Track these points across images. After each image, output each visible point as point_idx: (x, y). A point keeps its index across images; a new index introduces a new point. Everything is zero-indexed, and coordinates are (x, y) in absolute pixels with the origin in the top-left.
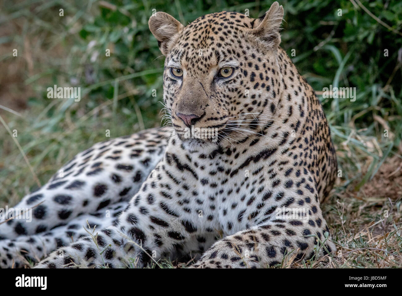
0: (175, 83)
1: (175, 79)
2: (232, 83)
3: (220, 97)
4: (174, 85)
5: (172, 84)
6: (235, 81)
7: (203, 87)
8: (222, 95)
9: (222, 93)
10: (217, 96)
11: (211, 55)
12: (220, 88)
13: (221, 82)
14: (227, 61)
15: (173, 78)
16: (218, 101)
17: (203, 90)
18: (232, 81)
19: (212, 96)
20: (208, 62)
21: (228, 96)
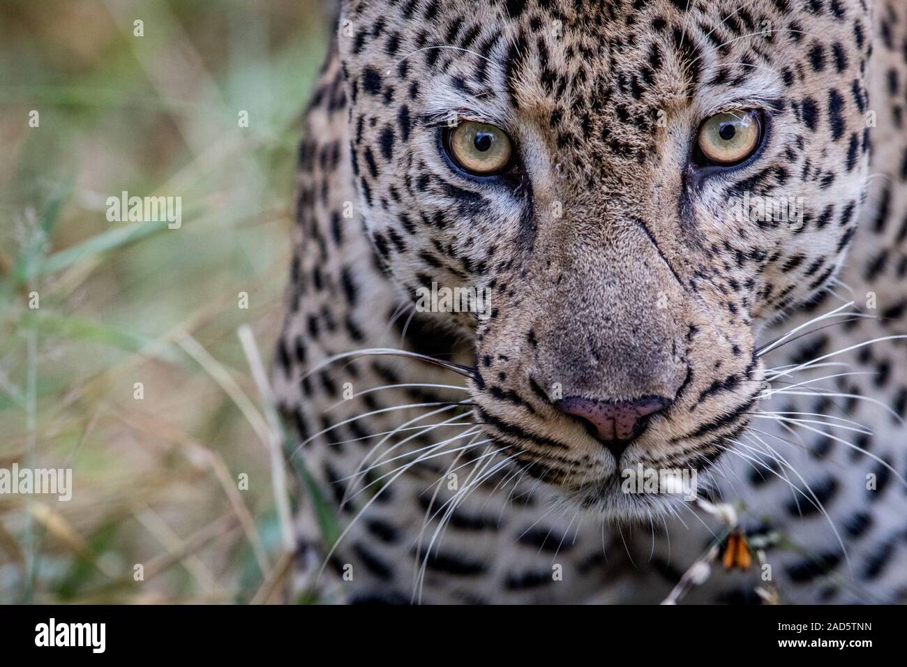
0: (475, 211)
1: (473, 188)
2: (770, 187)
3: (727, 268)
4: (474, 223)
5: (461, 211)
6: (783, 175)
7: (654, 241)
8: (728, 258)
9: (727, 246)
10: (716, 271)
11: (655, 58)
12: (717, 225)
13: (714, 190)
14: (738, 82)
15: (456, 181)
16: (725, 292)
17: (656, 255)
18: (771, 180)
19: (698, 274)
20: (650, 98)
21: (756, 255)
